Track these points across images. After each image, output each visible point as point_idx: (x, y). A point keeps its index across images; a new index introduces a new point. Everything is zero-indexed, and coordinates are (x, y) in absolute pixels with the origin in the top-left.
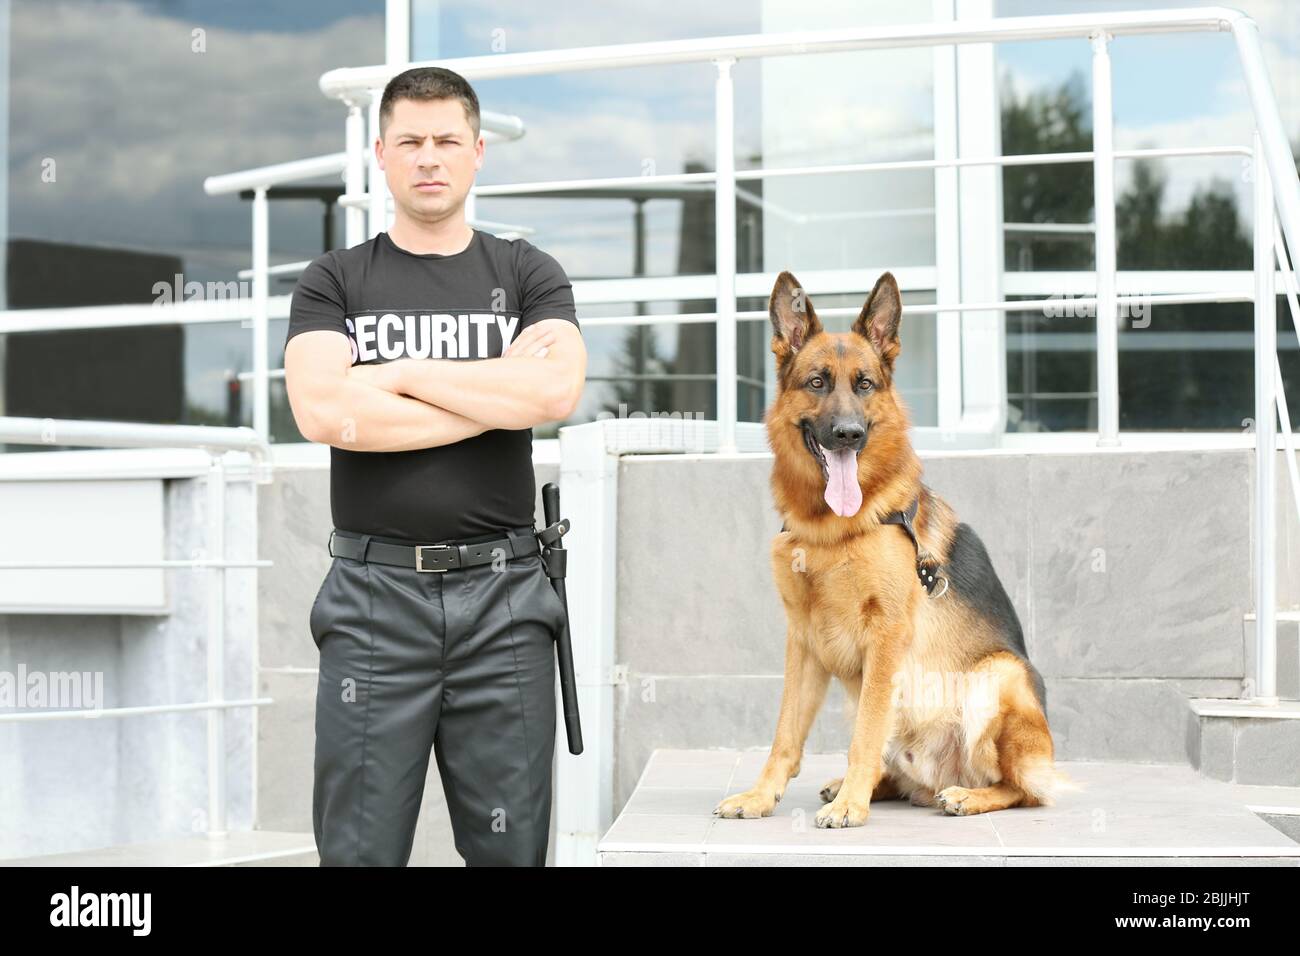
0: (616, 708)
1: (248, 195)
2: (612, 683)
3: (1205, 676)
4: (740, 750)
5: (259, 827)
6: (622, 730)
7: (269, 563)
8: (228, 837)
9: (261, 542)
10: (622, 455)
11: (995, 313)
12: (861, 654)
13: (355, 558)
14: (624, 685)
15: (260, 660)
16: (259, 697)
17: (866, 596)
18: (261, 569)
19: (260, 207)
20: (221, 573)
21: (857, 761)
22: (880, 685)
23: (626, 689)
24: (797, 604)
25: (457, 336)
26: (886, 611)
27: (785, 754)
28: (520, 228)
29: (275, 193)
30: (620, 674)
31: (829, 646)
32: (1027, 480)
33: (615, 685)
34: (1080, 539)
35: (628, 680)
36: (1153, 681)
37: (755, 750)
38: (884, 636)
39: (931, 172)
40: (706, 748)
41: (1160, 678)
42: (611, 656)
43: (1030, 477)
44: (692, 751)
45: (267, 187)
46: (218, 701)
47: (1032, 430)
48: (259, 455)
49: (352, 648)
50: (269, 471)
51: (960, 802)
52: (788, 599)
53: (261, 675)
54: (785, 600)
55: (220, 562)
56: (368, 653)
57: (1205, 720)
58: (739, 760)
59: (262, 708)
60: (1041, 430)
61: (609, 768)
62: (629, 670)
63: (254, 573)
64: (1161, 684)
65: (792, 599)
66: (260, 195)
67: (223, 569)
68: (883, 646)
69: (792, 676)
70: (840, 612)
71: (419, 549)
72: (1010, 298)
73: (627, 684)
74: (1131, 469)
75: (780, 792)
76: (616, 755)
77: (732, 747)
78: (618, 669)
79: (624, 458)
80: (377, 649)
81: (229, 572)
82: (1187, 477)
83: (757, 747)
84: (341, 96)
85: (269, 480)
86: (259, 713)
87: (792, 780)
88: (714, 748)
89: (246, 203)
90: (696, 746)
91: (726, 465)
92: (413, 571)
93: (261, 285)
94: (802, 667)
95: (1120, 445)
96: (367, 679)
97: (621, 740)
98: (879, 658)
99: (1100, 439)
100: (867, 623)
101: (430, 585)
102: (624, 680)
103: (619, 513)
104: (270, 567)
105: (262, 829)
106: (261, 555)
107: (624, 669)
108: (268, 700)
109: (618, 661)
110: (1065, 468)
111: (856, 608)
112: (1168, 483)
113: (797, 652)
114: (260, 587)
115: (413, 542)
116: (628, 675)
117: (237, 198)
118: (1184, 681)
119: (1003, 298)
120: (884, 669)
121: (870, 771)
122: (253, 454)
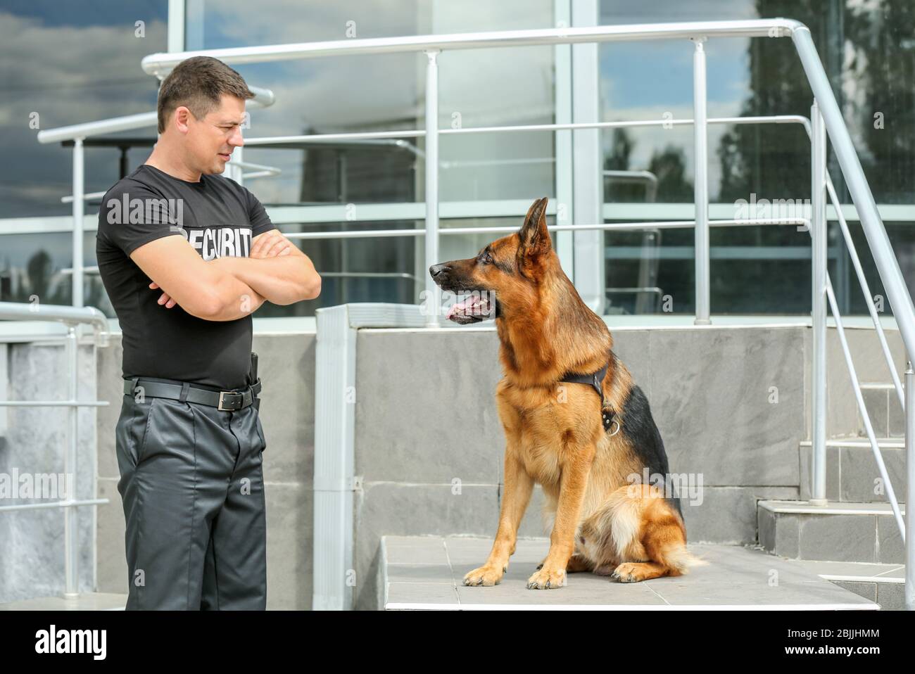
0: (355, 507)
1: (69, 143)
2: (352, 489)
3: (771, 484)
4: (443, 536)
5: (98, 590)
6: (359, 522)
7: (106, 403)
8: (79, 597)
9: (99, 388)
10: (359, 329)
11: (597, 232)
12: (561, 468)
13: (178, 398)
14: (360, 490)
15: (99, 471)
16: (98, 498)
17: (565, 429)
18: (99, 407)
19: (79, 153)
20: (74, 410)
21: (557, 543)
22: (573, 490)
23: (362, 494)
24: (514, 429)
25: (234, 243)
26: (578, 440)
27: (507, 538)
28: (271, 169)
29: (88, 142)
30: (358, 483)
31: (537, 460)
32: (647, 348)
33: (354, 491)
34: (684, 388)
35: (363, 487)
36: (736, 488)
37: (454, 537)
38: (576, 457)
39: (554, 133)
40: (419, 535)
41: (740, 486)
42: (352, 470)
43: (650, 345)
44: (408, 537)
45: (84, 138)
46: (71, 501)
47: (619, 314)
48: (99, 327)
49: (181, 465)
50: (106, 338)
51: (630, 573)
52: (507, 426)
53: (99, 483)
54: (506, 428)
55: (73, 402)
56: (193, 468)
57: (779, 515)
58: (445, 543)
59: (100, 506)
60: (624, 314)
61: (350, 548)
62: (364, 480)
63: (95, 410)
64: (741, 490)
65: (510, 426)
66: (79, 143)
67: (75, 407)
68: (575, 464)
69: (510, 482)
70: (545, 437)
71: (222, 393)
72: (607, 221)
73: (362, 490)
74: (721, 341)
75: (506, 565)
76: (355, 540)
77: (437, 534)
78: (356, 479)
79: (361, 331)
80: (198, 465)
81: (79, 408)
82: (760, 346)
83: (455, 535)
84: (156, 73)
85: (106, 345)
86: (98, 509)
87: (511, 556)
88: (424, 535)
89: (67, 149)
90: (411, 534)
91: (433, 336)
92: (216, 409)
93: (79, 208)
94: (518, 476)
95: (710, 324)
96: (193, 487)
97: (358, 529)
98: (572, 472)
99: (697, 319)
100: (565, 446)
101: (224, 419)
102: (361, 486)
103: (357, 370)
104: (107, 406)
105: (100, 592)
106: (100, 398)
107: (360, 479)
108: (106, 501)
109: (356, 474)
110: (674, 338)
111: (557, 437)
112: (747, 351)
113: (513, 466)
114: (99, 420)
115: (218, 389)
116: (363, 484)
117: (59, 146)
118: (757, 489)
119: (602, 221)
120: (576, 479)
121: (566, 549)
122: (95, 326)
